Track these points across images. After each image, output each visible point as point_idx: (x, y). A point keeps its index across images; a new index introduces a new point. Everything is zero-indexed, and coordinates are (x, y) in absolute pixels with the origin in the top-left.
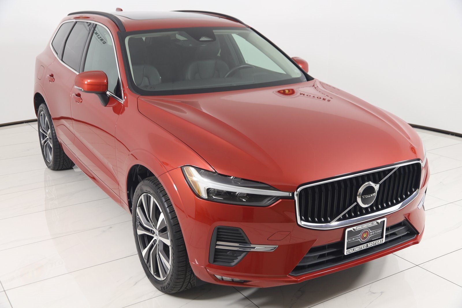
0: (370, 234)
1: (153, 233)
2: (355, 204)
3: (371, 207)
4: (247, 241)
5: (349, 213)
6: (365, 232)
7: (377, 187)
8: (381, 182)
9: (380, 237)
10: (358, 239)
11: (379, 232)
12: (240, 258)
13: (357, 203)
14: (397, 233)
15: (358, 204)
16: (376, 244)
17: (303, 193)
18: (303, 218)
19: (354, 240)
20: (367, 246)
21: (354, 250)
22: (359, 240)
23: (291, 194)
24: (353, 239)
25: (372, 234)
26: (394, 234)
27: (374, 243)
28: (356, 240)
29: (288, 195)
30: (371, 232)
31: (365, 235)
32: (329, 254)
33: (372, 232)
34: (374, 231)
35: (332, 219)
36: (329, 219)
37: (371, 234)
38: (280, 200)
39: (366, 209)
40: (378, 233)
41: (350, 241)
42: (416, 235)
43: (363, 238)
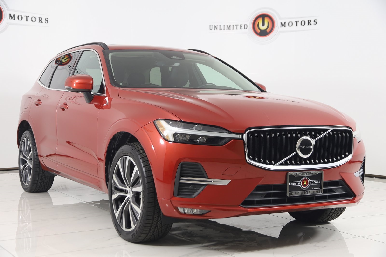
0: (309, 183)
1: (126, 193)
2: (295, 153)
3: (309, 158)
4: (205, 175)
5: (290, 159)
6: (305, 180)
7: (313, 142)
8: (317, 139)
9: (319, 188)
10: (299, 185)
11: (318, 183)
12: (199, 191)
13: (297, 152)
14: (335, 190)
15: (297, 154)
16: (315, 193)
17: (251, 136)
18: (251, 157)
19: (295, 185)
20: (307, 193)
21: (295, 194)
22: (300, 186)
23: (241, 136)
24: (295, 184)
25: (312, 184)
26: (331, 191)
27: (314, 192)
28: (297, 185)
29: (239, 137)
30: (310, 181)
31: (305, 183)
32: (275, 195)
33: (312, 181)
34: (313, 181)
35: (275, 163)
36: (273, 162)
37: (310, 183)
38: (232, 140)
39: (305, 159)
40: (317, 183)
41: (292, 185)
42: (353, 197)
43: (304, 185)
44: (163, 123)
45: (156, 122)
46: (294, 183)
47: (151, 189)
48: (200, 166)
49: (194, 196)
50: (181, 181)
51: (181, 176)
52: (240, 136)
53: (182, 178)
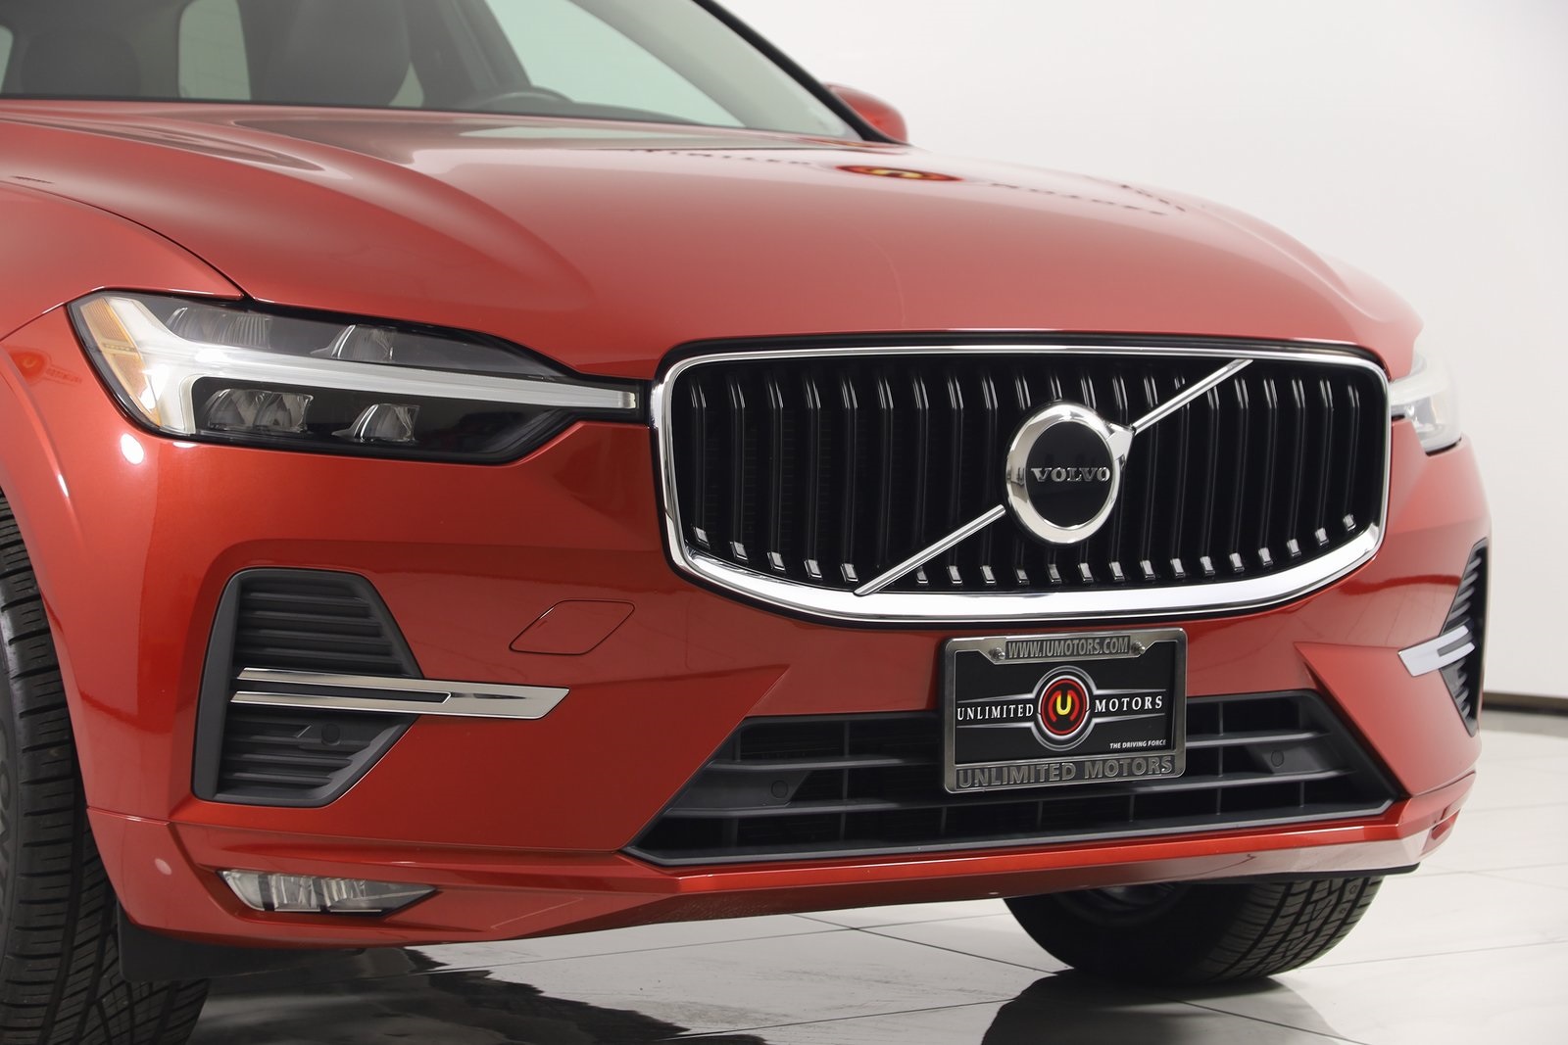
0: (1093, 705)
2: (997, 512)
3: (1096, 549)
4: (400, 657)
6: (1064, 688)
7: (1119, 441)
8: (1143, 423)
9: (1158, 743)
10: (1025, 719)
11: (1148, 711)
12: (360, 760)
13: (1009, 508)
14: (1267, 758)
15: (1011, 517)
16: (1130, 774)
17: (699, 400)
18: (701, 534)
19: (996, 720)
20: (1080, 775)
21: (1000, 777)
22: (1030, 725)
23: (632, 396)
24: (996, 713)
25: (1108, 713)
26: (1242, 760)
27: (1121, 766)
28: (1009, 720)
29: (620, 405)
30: (1101, 698)
31: (1064, 707)
32: (863, 784)
33: (1108, 698)
34: (1119, 697)
35: (865, 576)
36: (849, 570)
37: (1100, 706)
38: (579, 426)
39: (1068, 555)
40: (1142, 710)
41: (975, 721)
42: (1388, 804)
43: (1054, 719)
44: (130, 315)
45: (83, 309)
46: (990, 704)
47: (53, 752)
48: (366, 598)
49: (326, 792)
50: (242, 698)
51: (240, 661)
52: (626, 401)
53: (249, 674)
